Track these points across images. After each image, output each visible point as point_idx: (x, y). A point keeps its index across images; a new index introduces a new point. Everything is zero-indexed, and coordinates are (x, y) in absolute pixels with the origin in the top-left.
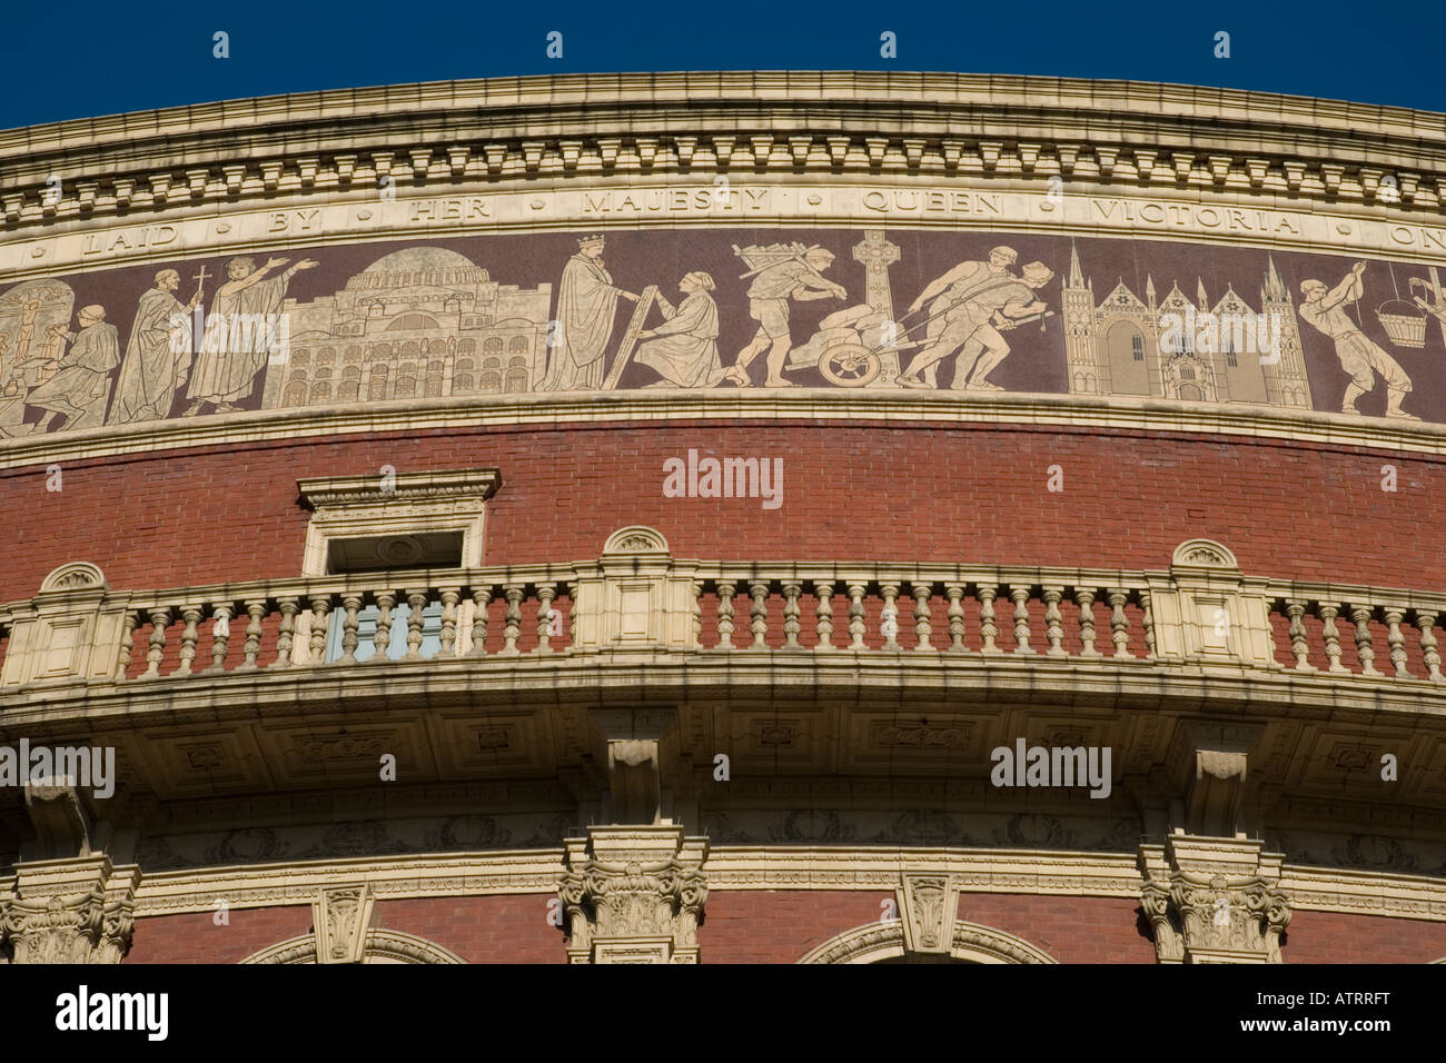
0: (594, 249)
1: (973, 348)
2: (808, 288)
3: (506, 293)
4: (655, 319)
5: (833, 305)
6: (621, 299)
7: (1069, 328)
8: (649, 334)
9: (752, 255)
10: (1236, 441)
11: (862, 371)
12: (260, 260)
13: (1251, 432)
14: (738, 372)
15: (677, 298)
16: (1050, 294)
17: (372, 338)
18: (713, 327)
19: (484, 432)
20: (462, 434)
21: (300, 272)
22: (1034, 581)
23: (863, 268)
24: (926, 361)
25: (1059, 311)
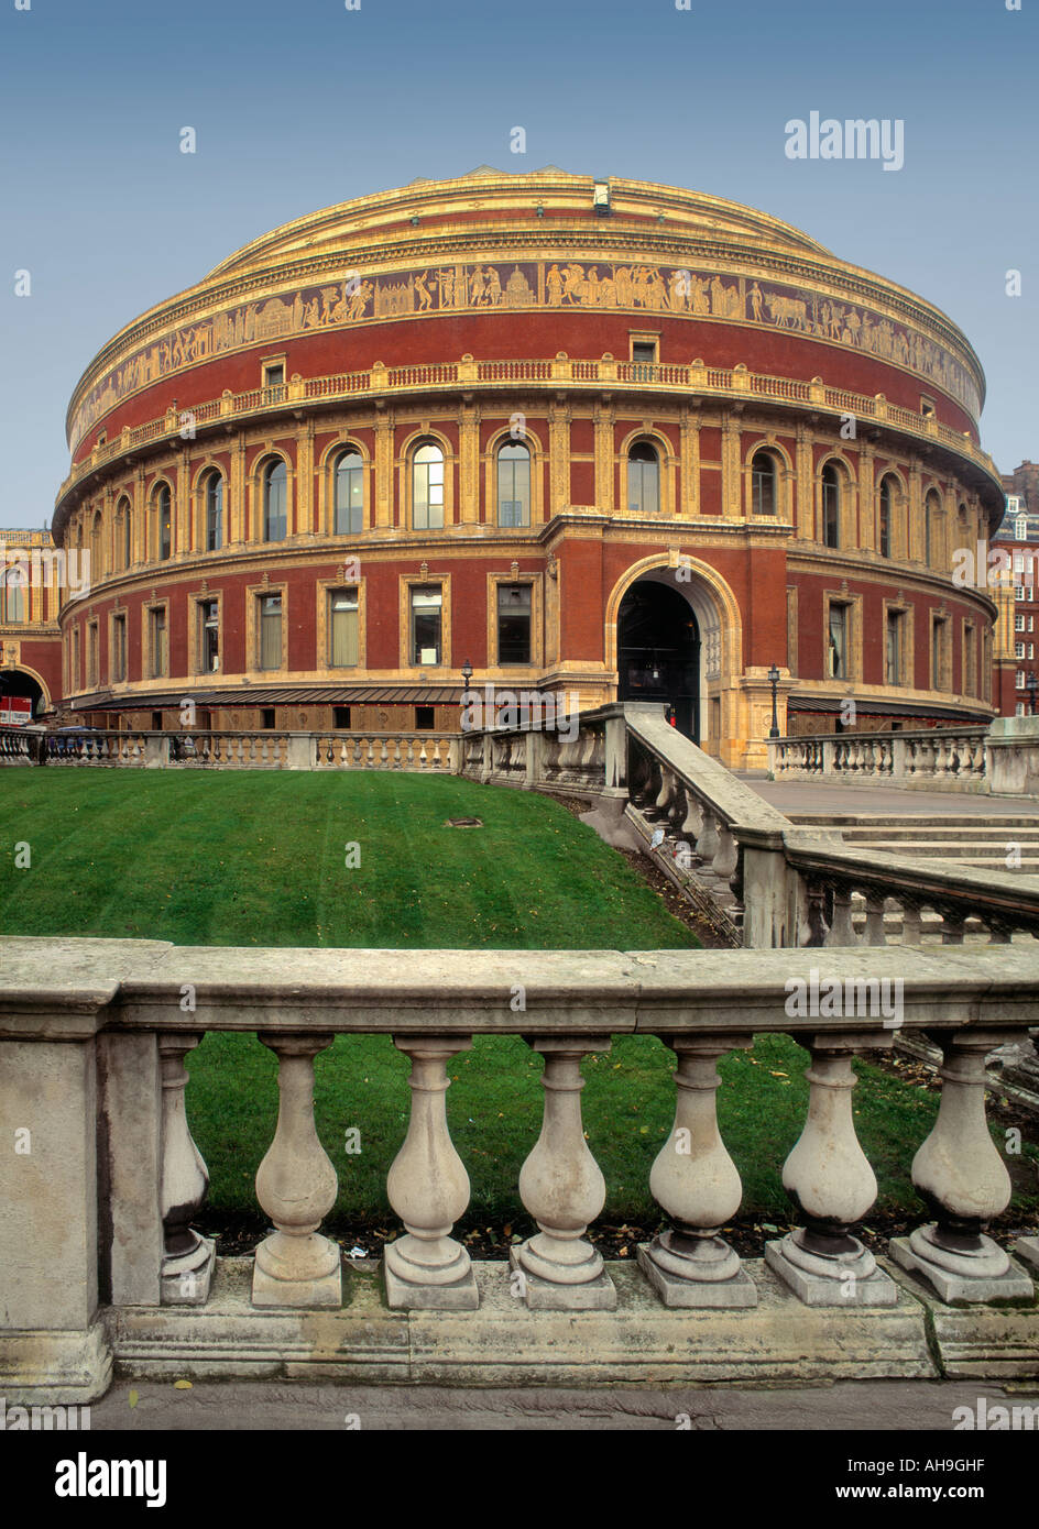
5: (337, 302)
9: (323, 291)
14: (321, 322)
18: (317, 311)
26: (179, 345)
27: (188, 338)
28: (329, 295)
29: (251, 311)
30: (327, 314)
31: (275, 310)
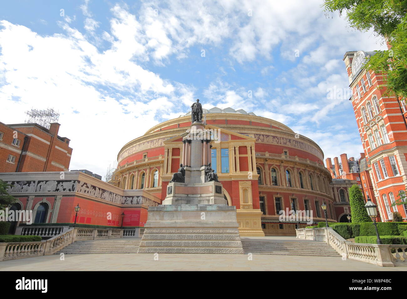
26: (131, 150)
27: (132, 149)
28: (155, 141)
29: (142, 144)
30: (154, 145)
31: (146, 144)
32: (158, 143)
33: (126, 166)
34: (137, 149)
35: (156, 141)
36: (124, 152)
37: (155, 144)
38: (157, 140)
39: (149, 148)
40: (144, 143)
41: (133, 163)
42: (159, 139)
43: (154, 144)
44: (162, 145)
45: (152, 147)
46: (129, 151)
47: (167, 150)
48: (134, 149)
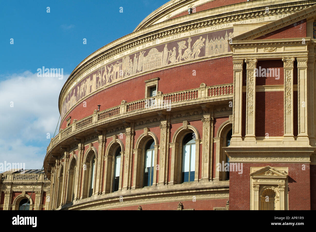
0: (166, 46)
1: (197, 52)
2: (184, 47)
3: (159, 53)
4: (171, 54)
6: (168, 52)
7: (206, 47)
8: (170, 56)
10: (220, 58)
11: (187, 58)
12: (142, 52)
13: (221, 57)
15: (173, 51)
16: (205, 43)
17: (150, 61)
19: (158, 72)
20: (156, 72)
21: (145, 53)
22: (189, 91)
23: (188, 43)
24: (193, 55)
25: (205, 45)
32: (192, 50)
33: (95, 119)
34: (124, 68)
35: (187, 44)
36: (85, 79)
37: (183, 52)
38: (190, 41)
39: (164, 64)
40: (146, 51)
41: (118, 110)
42: (195, 38)
43: (180, 51)
44: (206, 56)
45: (174, 61)
46: (100, 77)
47: (240, 67)
48: (116, 69)
